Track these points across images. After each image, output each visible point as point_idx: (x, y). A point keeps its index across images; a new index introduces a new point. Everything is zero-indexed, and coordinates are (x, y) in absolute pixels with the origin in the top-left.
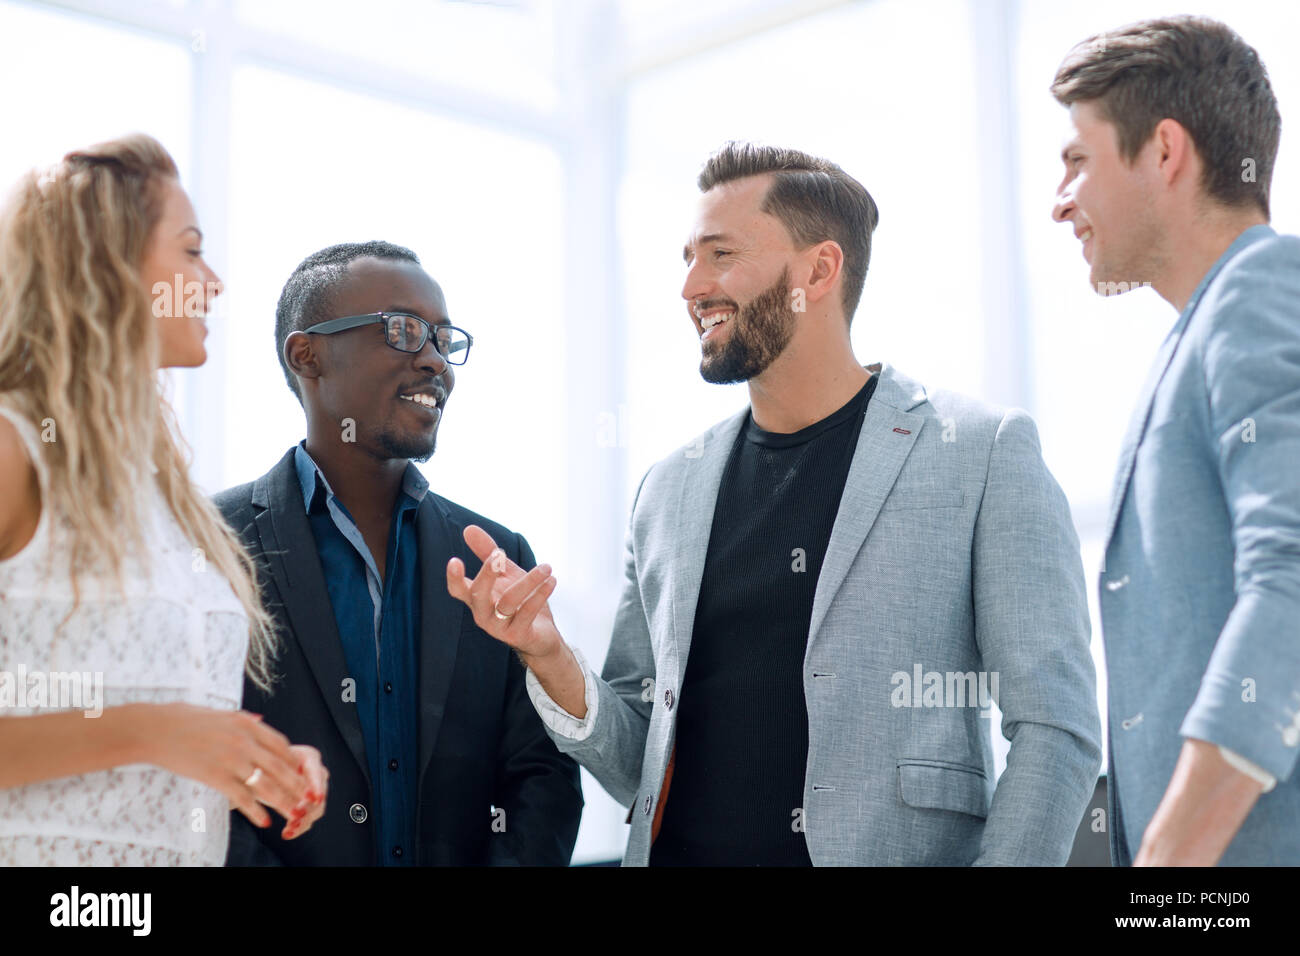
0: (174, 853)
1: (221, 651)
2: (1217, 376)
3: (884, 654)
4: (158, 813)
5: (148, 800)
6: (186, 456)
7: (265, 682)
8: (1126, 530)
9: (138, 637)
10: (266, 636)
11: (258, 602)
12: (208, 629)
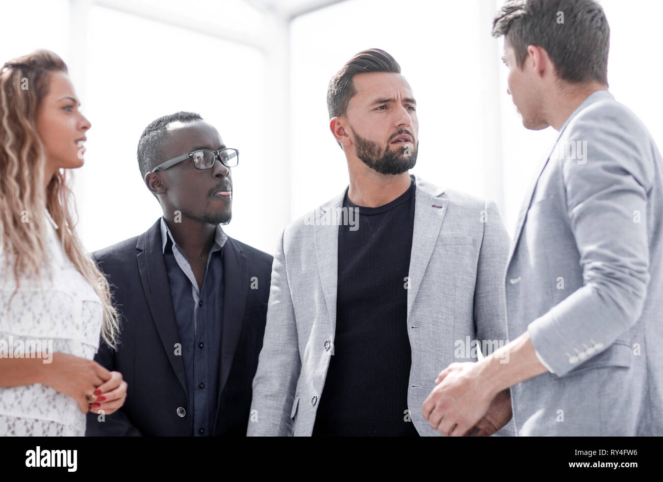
0: (60, 425)
1: (89, 321)
2: (569, 178)
3: (442, 318)
4: (53, 404)
5: (47, 397)
6: (74, 220)
7: (113, 344)
8: (520, 253)
9: (48, 311)
10: (114, 321)
11: (109, 302)
12: (83, 309)
